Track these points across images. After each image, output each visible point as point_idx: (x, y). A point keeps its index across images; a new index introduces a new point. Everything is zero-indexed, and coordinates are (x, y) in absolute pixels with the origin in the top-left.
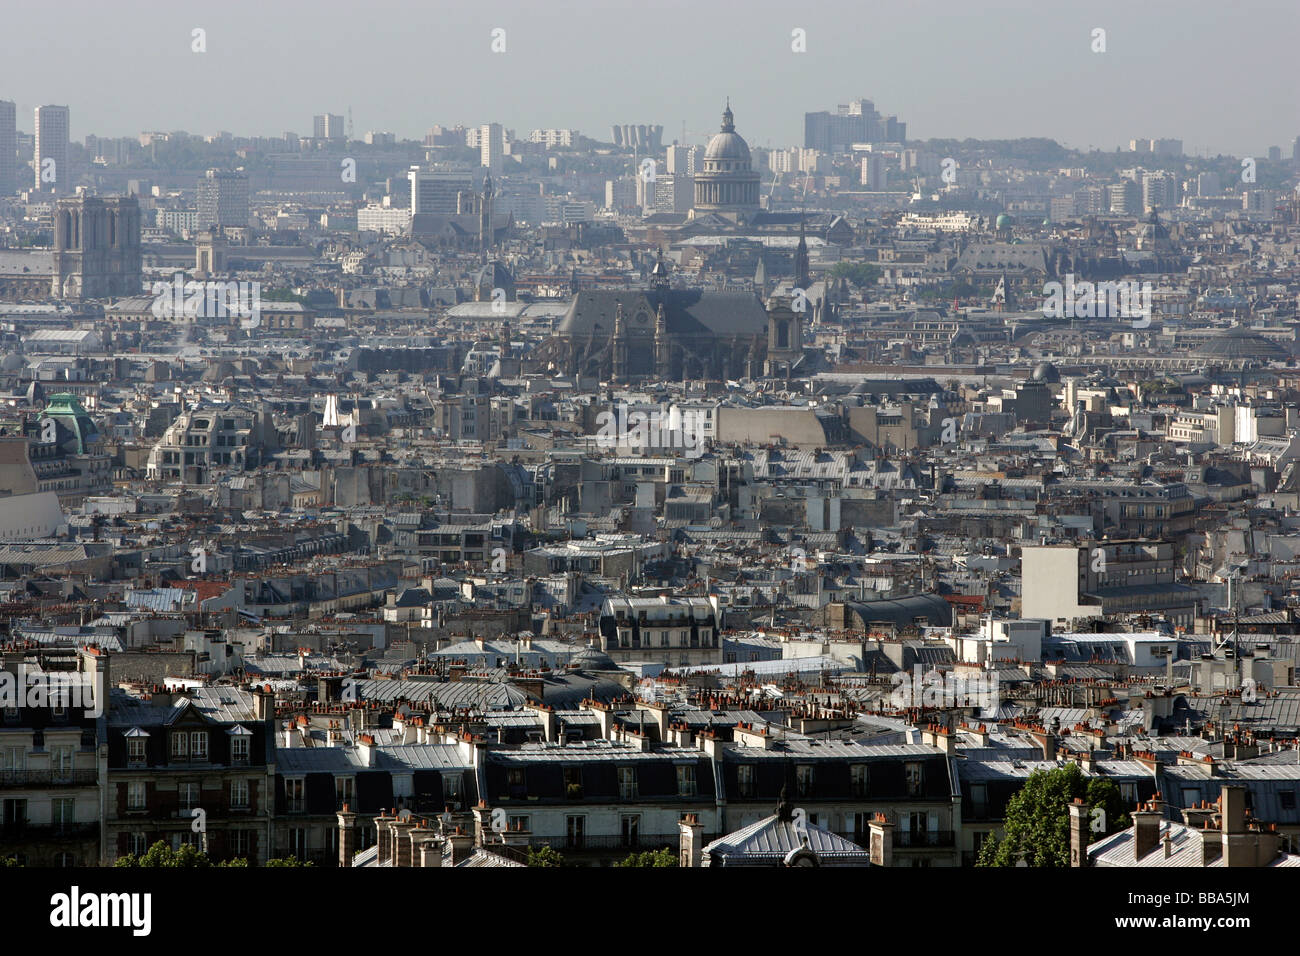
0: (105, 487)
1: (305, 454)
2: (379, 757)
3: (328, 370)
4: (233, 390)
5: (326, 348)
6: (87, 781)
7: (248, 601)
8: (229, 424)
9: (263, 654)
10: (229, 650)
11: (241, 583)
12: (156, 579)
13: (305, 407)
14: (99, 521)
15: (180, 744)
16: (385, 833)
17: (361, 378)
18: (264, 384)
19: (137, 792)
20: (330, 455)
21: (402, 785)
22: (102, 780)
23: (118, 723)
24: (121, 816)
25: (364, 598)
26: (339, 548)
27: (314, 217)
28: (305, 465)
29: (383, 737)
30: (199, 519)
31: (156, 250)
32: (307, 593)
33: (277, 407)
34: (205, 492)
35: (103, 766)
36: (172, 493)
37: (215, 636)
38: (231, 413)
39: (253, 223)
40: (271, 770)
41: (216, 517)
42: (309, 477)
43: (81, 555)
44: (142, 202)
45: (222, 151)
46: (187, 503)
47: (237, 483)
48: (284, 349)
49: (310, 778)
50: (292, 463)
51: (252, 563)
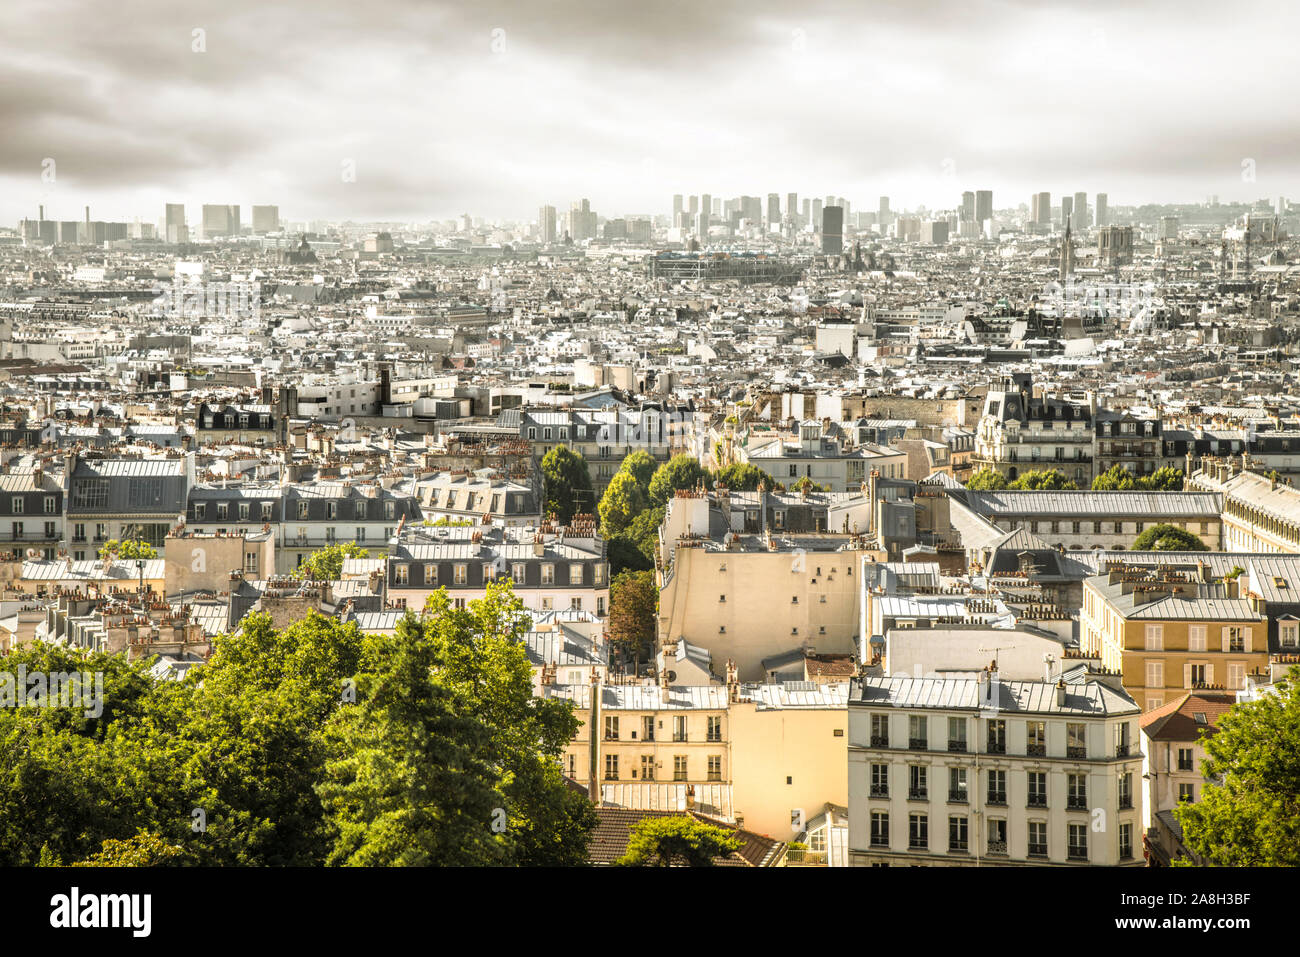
0: (1111, 335)
1: (1193, 324)
2: (1205, 435)
3: (1205, 292)
4: (1166, 299)
5: (1204, 285)
6: (1089, 441)
7: (1167, 379)
8: (1162, 312)
9: (1170, 399)
10: (1155, 397)
11: (1164, 373)
12: (1130, 371)
13: (1194, 306)
14: (1109, 350)
15: (1124, 427)
16: (1205, 464)
17: (1218, 294)
18: (1179, 298)
19: (1107, 447)
20: (1202, 324)
21: (1215, 446)
22: (1094, 441)
23: (1100, 419)
24: (1101, 455)
25: (1214, 379)
26: (1205, 360)
27: (1204, 234)
28: (1192, 328)
29: (1207, 427)
30: (1149, 348)
31: (1139, 248)
32: (1191, 377)
33: (1183, 306)
34: (1151, 339)
35: (1094, 436)
36: (1139, 340)
37: (1149, 391)
38: (1163, 308)
39: (1179, 237)
40: (1161, 438)
41: (1156, 348)
42: (1195, 333)
43: (1101, 361)
44: (1134, 230)
45: (1169, 208)
46: (1144, 342)
47: (1166, 335)
48: (1188, 285)
49: (1176, 442)
50: (1187, 327)
51: (1170, 365)
